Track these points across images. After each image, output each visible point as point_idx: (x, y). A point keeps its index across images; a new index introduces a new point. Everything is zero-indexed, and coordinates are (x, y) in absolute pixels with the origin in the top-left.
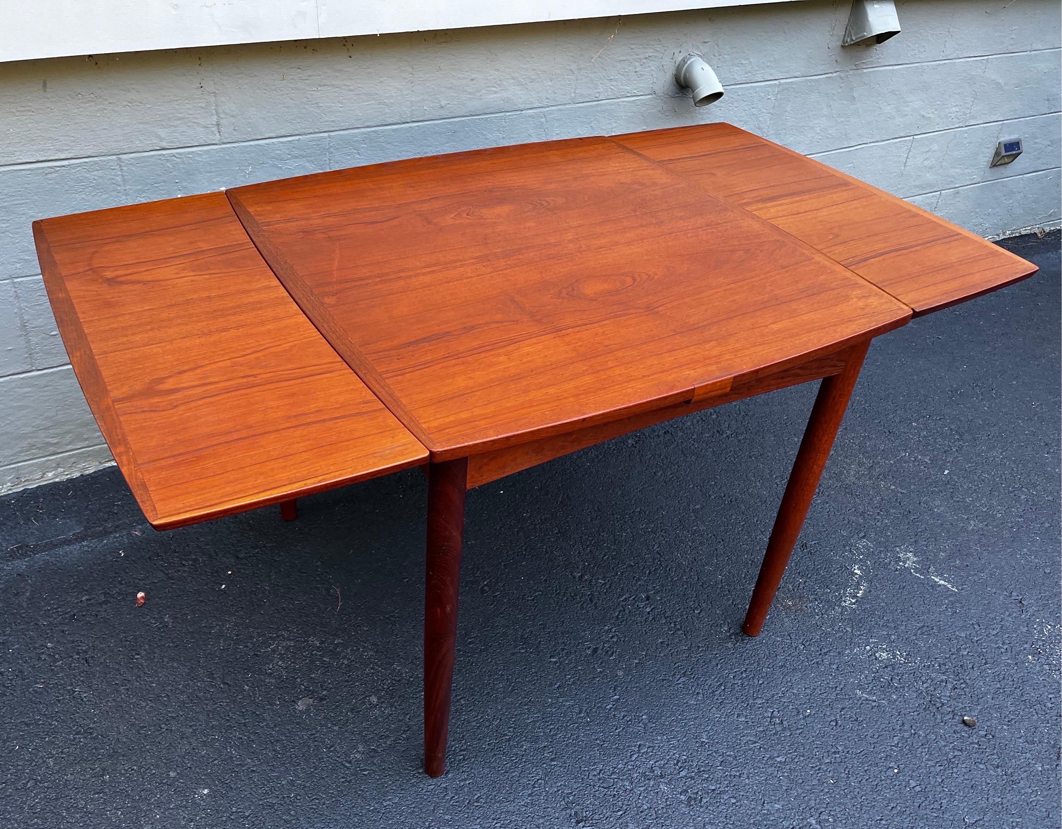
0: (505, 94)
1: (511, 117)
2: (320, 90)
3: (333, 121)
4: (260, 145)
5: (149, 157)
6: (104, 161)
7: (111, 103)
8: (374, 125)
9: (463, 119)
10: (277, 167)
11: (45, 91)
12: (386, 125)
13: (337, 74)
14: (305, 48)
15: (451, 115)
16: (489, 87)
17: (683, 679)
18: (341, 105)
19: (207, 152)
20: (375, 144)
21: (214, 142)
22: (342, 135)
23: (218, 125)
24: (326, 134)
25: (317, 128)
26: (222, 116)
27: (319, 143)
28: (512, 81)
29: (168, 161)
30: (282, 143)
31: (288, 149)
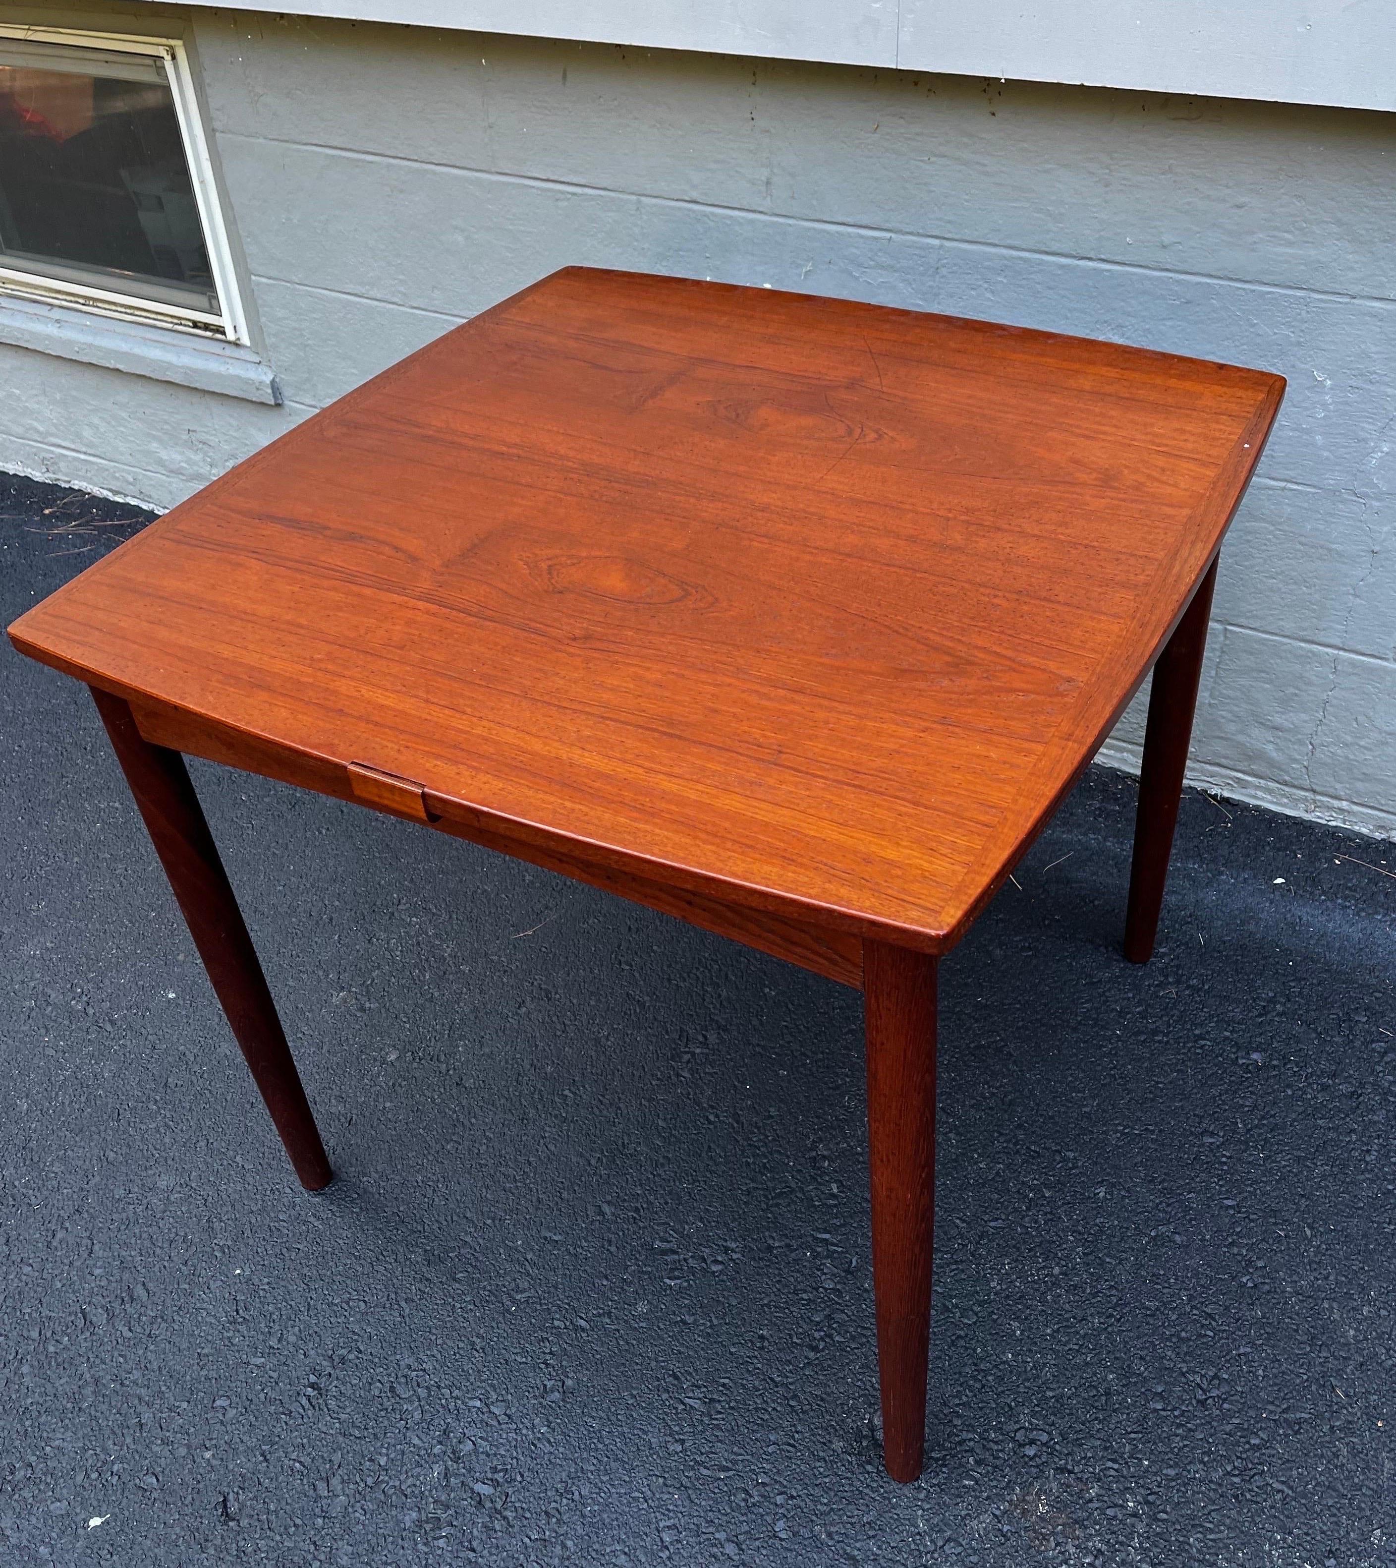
0: (1313, 252)
1: (1323, 305)
2: (932, 163)
3: (949, 222)
4: (828, 232)
5: (673, 208)
6: (622, 200)
7: (636, 119)
8: (1024, 246)
9: (1209, 281)
10: (851, 274)
11: (564, 84)
12: (1047, 253)
13: (965, 140)
14: (916, 84)
15: (1181, 267)
16: (1276, 228)
17: (697, 1404)
18: (967, 197)
19: (752, 222)
20: (1024, 282)
21: (761, 209)
22: (965, 251)
23: (768, 183)
24: (936, 242)
25: (923, 228)
26: (775, 171)
27: (923, 254)
28: (1334, 228)
29: (699, 220)
30: (862, 237)
31: (871, 250)
